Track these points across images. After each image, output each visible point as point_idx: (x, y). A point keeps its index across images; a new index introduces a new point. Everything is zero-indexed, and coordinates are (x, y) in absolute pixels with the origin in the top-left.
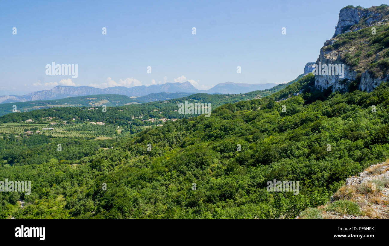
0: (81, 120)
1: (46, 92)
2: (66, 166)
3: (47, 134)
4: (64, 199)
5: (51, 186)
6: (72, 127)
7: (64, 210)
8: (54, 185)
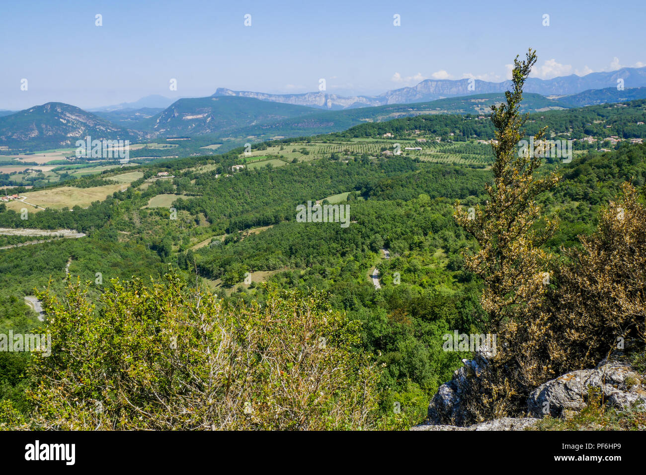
0: (464, 135)
1: (408, 90)
2: (446, 207)
3: (413, 157)
4: (445, 255)
5: (426, 234)
6: (450, 148)
7: (445, 270)
8: (430, 233)
